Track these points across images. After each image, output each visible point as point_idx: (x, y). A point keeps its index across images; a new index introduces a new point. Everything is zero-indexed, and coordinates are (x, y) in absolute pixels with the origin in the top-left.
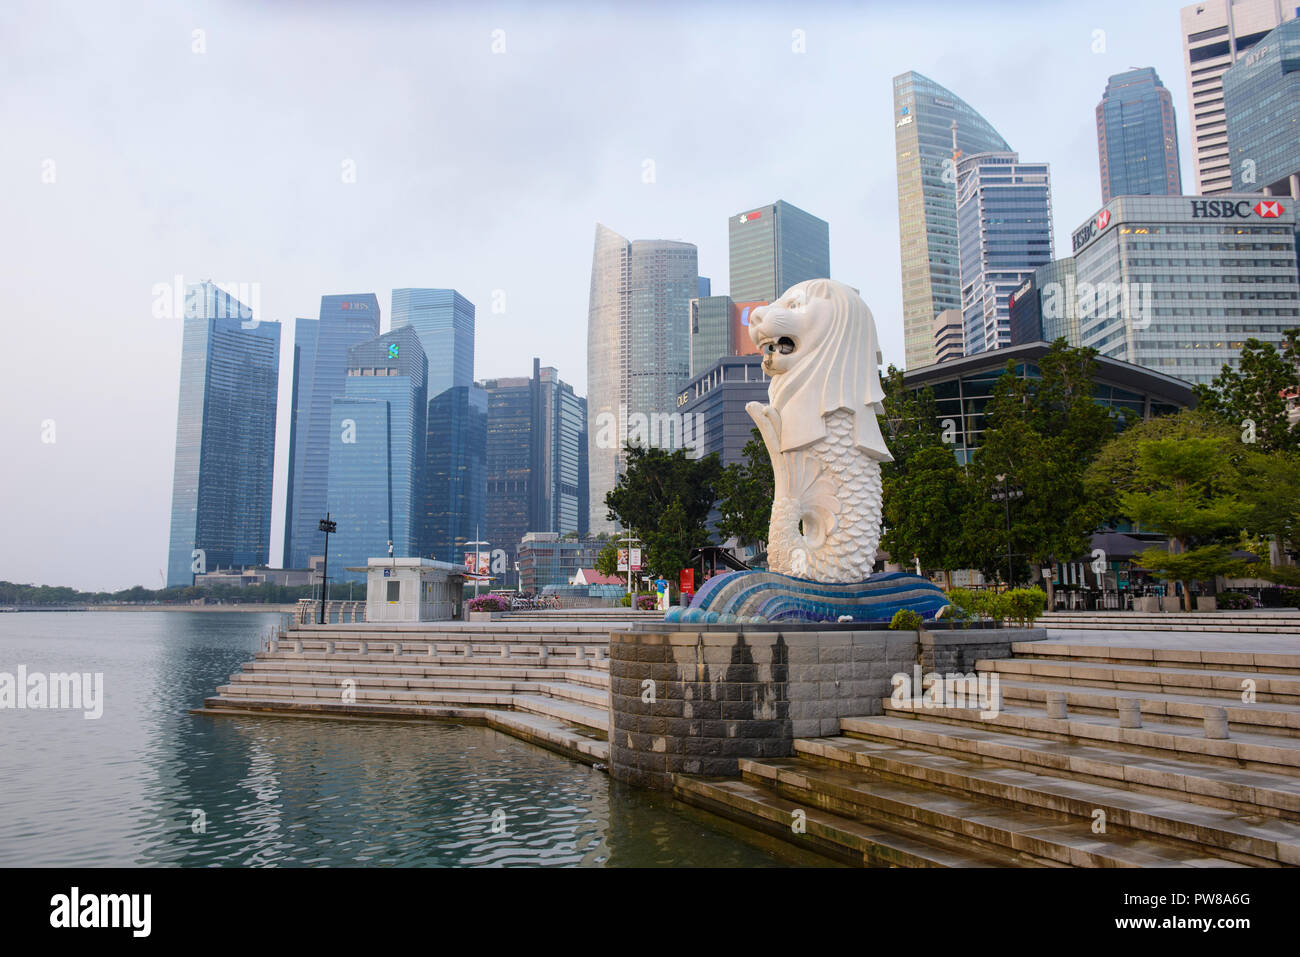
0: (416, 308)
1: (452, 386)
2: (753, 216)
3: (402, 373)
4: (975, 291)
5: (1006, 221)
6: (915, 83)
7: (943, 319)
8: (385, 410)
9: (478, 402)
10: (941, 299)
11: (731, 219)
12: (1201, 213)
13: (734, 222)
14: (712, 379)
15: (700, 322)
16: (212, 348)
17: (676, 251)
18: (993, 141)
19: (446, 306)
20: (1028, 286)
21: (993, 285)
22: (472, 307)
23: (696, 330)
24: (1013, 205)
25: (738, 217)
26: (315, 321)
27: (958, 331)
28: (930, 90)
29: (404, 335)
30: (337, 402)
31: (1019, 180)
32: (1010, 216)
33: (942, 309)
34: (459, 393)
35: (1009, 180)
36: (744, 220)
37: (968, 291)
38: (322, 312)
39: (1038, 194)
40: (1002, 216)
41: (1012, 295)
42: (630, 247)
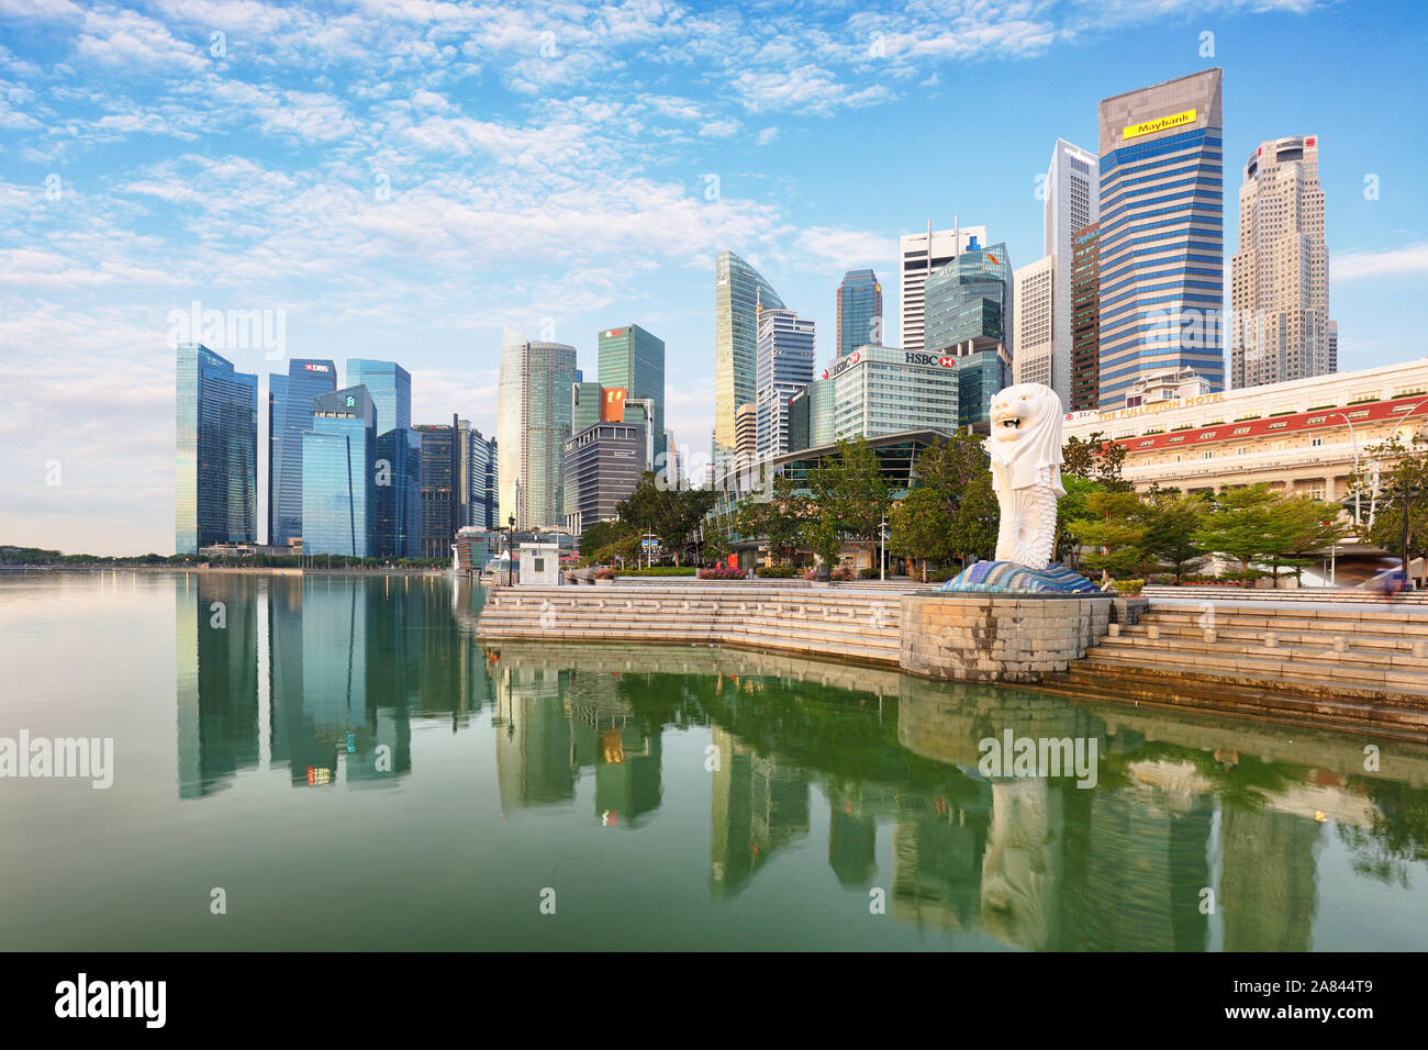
0: (367, 373)
1: (394, 427)
2: (616, 333)
3: (357, 417)
4: (766, 393)
5: (789, 353)
6: (731, 259)
7: (743, 409)
8: (345, 441)
9: (415, 441)
10: (740, 397)
11: (600, 334)
12: (910, 360)
13: (602, 335)
14: (591, 435)
15: (580, 398)
16: (201, 389)
17: (562, 351)
18: (776, 302)
19: (389, 373)
20: (802, 394)
21: (778, 391)
22: (409, 376)
23: (577, 403)
24: (793, 343)
25: (605, 333)
26: (286, 377)
27: (753, 417)
28: (741, 265)
29: (359, 392)
30: (306, 434)
31: (798, 328)
32: (791, 350)
33: (741, 403)
34: (399, 434)
35: (792, 328)
36: (609, 334)
37: (761, 393)
38: (291, 370)
39: (809, 338)
40: (786, 349)
41: (791, 398)
42: (529, 345)
